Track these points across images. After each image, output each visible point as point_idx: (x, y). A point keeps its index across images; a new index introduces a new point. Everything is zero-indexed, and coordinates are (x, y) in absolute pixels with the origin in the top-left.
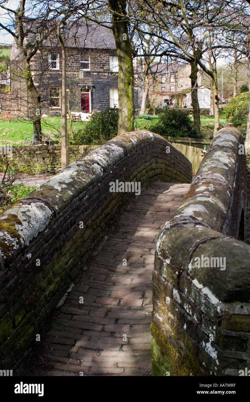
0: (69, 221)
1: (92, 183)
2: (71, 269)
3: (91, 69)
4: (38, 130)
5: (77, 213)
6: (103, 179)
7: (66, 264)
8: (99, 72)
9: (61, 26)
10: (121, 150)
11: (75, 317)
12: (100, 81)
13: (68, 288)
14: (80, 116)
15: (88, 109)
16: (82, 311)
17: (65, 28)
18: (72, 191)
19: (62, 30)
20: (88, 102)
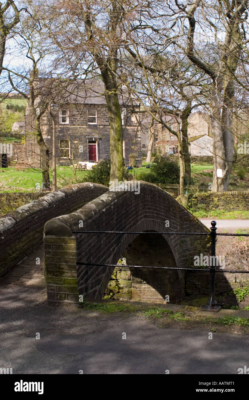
0: (25, 227)
1: (40, 210)
2: (26, 250)
3: (97, 122)
4: (47, 179)
5: (30, 224)
6: (49, 209)
7: (24, 247)
8: (105, 126)
9: (52, 105)
10: (63, 194)
11: (25, 268)
12: (106, 133)
13: (24, 258)
14: (85, 166)
15: (95, 159)
16: (28, 266)
17: (55, 106)
18: (27, 214)
19: (52, 108)
20: (95, 153)
